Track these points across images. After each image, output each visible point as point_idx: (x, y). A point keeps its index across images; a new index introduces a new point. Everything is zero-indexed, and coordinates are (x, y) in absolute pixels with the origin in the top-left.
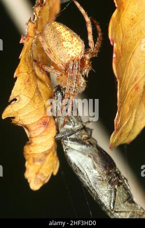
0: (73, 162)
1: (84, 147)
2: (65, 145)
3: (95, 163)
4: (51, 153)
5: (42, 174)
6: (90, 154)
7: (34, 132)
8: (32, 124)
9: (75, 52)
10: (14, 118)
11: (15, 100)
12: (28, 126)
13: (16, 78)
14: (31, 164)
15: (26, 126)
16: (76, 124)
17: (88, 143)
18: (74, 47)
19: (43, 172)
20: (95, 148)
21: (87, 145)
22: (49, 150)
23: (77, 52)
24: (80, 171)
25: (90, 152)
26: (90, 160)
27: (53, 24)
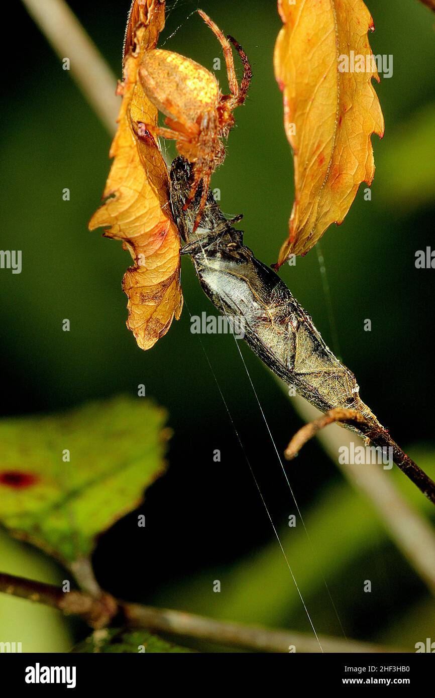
0: (214, 293)
1: (232, 264)
2: (198, 264)
3: (253, 291)
4: (174, 284)
5: (158, 321)
6: (244, 275)
7: (145, 249)
8: (142, 235)
9: (209, 95)
10: (110, 227)
11: (113, 195)
12: (133, 241)
13: (113, 158)
14: (137, 305)
15: (130, 241)
16: (215, 225)
17: (238, 257)
18: (206, 87)
19: (160, 317)
20: (250, 265)
21: (237, 261)
22: (170, 278)
23: (212, 94)
24: (229, 307)
25: (243, 272)
26: (244, 286)
27: (158, 54)
